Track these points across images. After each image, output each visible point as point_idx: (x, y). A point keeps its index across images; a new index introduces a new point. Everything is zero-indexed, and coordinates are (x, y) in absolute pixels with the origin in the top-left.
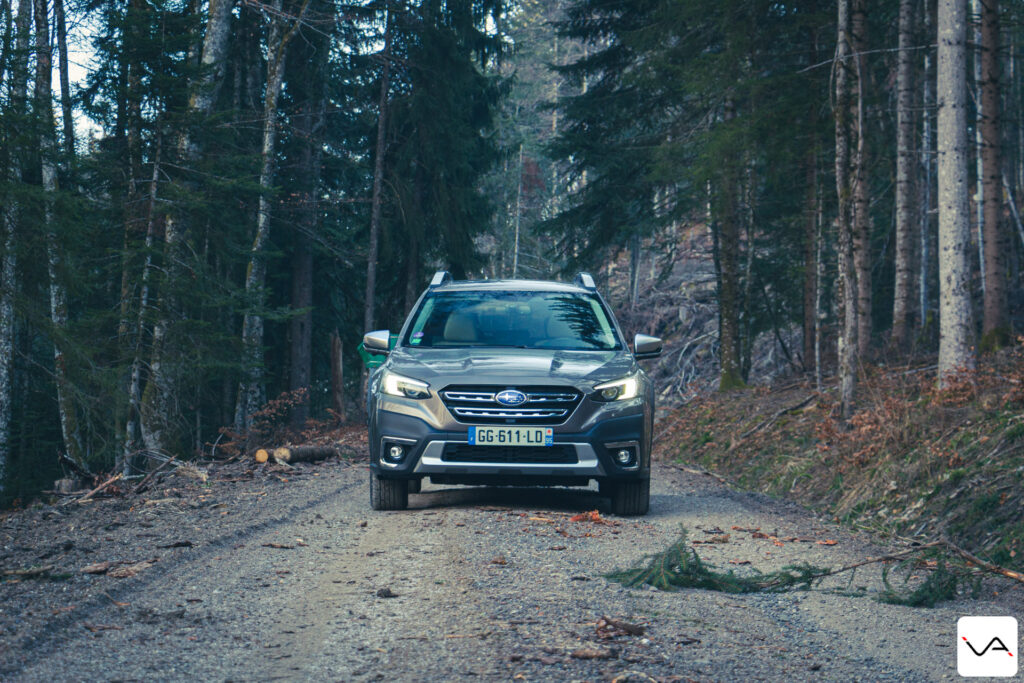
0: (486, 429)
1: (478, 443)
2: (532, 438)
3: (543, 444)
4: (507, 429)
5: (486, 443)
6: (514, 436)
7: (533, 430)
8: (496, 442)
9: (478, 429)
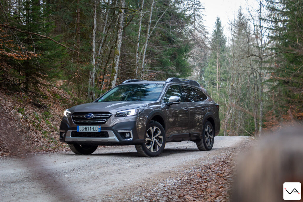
0: (82, 126)
1: (79, 131)
2: (95, 129)
3: (98, 131)
4: (87, 126)
5: (82, 131)
6: (89, 128)
7: (95, 126)
8: (84, 131)
9: (80, 126)
